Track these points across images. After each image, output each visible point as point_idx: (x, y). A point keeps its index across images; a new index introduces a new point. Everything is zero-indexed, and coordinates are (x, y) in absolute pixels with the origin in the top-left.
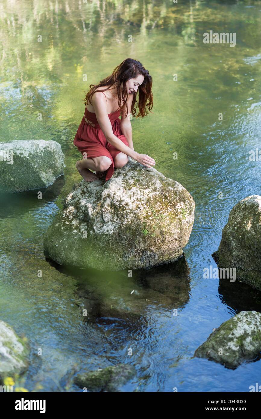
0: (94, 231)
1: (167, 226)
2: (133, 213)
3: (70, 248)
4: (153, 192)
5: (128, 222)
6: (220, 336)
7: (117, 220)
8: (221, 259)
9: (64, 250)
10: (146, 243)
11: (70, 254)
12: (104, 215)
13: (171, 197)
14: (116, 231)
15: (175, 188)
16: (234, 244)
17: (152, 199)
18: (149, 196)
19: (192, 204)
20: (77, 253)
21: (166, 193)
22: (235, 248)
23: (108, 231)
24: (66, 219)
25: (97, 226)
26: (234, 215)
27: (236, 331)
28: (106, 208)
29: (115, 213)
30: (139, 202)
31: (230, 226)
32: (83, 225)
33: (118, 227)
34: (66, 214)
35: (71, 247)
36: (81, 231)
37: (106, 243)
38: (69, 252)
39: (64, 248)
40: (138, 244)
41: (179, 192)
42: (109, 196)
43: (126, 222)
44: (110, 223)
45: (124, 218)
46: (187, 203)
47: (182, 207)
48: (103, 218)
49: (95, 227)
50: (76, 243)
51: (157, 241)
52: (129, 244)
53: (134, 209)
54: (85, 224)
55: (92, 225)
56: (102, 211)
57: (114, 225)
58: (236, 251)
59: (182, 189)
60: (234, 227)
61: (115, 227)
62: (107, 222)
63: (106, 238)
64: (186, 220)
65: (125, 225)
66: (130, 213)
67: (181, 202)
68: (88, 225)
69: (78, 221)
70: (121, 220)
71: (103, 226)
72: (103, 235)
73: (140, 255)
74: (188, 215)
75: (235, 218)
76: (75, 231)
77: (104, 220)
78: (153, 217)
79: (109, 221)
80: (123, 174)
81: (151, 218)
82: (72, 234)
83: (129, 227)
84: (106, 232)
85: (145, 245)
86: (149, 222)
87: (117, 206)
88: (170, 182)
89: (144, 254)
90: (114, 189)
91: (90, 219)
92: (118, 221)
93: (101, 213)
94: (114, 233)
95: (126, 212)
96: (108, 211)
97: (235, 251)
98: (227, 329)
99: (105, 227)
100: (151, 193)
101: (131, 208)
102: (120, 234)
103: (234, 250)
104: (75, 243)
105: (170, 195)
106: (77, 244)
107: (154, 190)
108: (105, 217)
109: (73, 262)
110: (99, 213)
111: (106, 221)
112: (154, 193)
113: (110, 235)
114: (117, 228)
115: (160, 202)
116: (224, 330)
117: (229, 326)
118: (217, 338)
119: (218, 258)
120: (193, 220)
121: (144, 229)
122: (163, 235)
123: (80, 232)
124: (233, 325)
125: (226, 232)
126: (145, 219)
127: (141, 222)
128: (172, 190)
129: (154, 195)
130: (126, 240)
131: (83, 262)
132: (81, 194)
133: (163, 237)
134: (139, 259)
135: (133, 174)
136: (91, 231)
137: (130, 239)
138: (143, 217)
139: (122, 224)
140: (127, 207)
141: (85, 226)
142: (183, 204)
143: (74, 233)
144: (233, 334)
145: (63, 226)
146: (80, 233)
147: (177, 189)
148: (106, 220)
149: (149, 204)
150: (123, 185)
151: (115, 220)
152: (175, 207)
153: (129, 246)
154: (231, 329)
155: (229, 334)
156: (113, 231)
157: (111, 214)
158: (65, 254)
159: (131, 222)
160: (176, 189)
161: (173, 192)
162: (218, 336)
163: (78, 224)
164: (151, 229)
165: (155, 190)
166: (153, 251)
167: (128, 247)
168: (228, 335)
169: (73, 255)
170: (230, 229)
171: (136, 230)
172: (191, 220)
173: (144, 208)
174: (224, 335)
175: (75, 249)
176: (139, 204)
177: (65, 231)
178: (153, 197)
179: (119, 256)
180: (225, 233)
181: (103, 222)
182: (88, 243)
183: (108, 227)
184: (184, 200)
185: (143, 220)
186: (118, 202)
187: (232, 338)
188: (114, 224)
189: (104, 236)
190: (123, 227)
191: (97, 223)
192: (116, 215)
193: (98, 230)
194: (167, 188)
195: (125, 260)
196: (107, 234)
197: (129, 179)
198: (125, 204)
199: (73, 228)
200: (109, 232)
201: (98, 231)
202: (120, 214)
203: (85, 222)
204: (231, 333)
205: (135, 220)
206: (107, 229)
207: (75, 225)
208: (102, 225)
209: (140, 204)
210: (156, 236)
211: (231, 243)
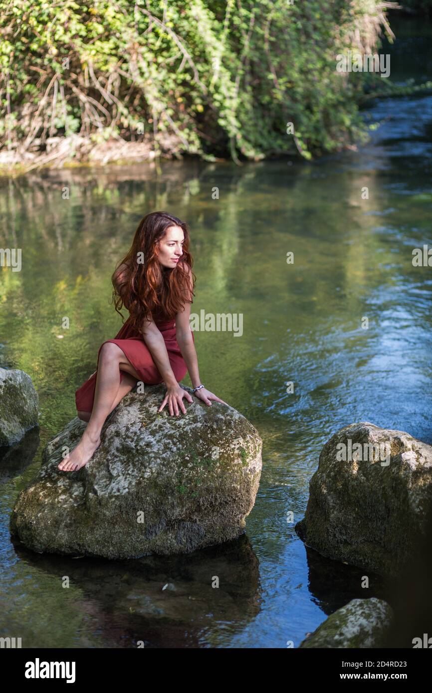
0: (95, 492)
1: (217, 478)
2: (159, 458)
3: (56, 524)
4: (191, 424)
5: (152, 473)
6: (319, 639)
7: (133, 471)
8: (310, 530)
9: (46, 529)
10: (183, 507)
11: (57, 534)
12: (111, 465)
13: (221, 430)
14: (133, 490)
15: (227, 415)
16: (331, 500)
17: (190, 435)
18: (185, 430)
19: (257, 441)
20: (68, 532)
21: (213, 424)
22: (334, 507)
23: (118, 490)
24: (46, 479)
25: (99, 485)
26: (328, 454)
27: (346, 629)
28: (113, 453)
29: (129, 461)
30: (170, 441)
31: (323, 472)
32: (76, 485)
33: (136, 483)
34: (46, 471)
35: (57, 522)
36: (73, 496)
37: (117, 511)
38: (55, 531)
39: (45, 525)
40: (171, 510)
41: (235, 422)
42: (118, 434)
43: (148, 474)
44: (121, 477)
45: (145, 468)
46: (248, 439)
47: (241, 445)
48: (109, 471)
49: (96, 487)
50: (65, 514)
51: (201, 503)
52: (155, 511)
53: (161, 452)
54: (80, 484)
55: (92, 484)
56: (108, 460)
57: (128, 480)
58: (335, 512)
59: (240, 418)
60: (330, 472)
61: (130, 483)
62: (116, 477)
63: (117, 501)
64: (249, 468)
65: (147, 479)
66: (155, 458)
67: (239, 437)
68: (84, 486)
69: (67, 481)
70: (140, 471)
71: (109, 484)
72: (111, 497)
73: (174, 530)
74: (251, 459)
75: (329, 460)
76: (63, 497)
77: (111, 474)
78: (193, 463)
79: (120, 474)
80: (140, 401)
81: (190, 465)
82: (59, 502)
83: (153, 483)
84: (115, 492)
85: (182, 511)
86: (187, 472)
87: (133, 449)
88: (218, 407)
89: (181, 528)
90: (125, 423)
91: (88, 475)
92: (135, 473)
93: (106, 463)
94: (128, 493)
95: (149, 457)
96: (118, 459)
97: (333, 513)
98: (330, 627)
99: (113, 485)
100: (187, 425)
101: (155, 450)
102: (140, 495)
103: (331, 511)
104: (63, 515)
105: (219, 426)
106: (67, 516)
107: (193, 421)
108: (114, 469)
109: (61, 546)
110: (103, 463)
111: (115, 475)
112: (194, 426)
113: (122, 496)
114: (134, 484)
115: (204, 440)
116: (325, 629)
117: (334, 622)
118: (315, 642)
119: (305, 529)
120: (261, 468)
121: (179, 484)
122: (212, 492)
123: (71, 497)
124: (340, 621)
125: (317, 482)
126: (179, 467)
127: (173, 472)
128: (222, 419)
129: (193, 428)
130: (149, 504)
131: (79, 545)
132: (71, 438)
133: (212, 497)
134: (173, 537)
135: (156, 398)
136: (90, 494)
137: (156, 502)
138: (177, 464)
139: (142, 477)
140: (149, 450)
141: (79, 487)
142: (242, 440)
143: (62, 499)
144: (341, 634)
145: (42, 490)
146: (71, 500)
147: (231, 416)
148: (114, 473)
149: (186, 443)
150: (141, 416)
151: (129, 472)
152: (228, 446)
153: (155, 514)
154: (337, 627)
155: (335, 635)
156: (127, 490)
157: (123, 464)
158: (48, 536)
159: (158, 473)
160: (229, 417)
161: (225, 423)
162: (317, 639)
163: (68, 485)
164: (190, 484)
165: (195, 420)
166: (195, 521)
167: (153, 515)
168: (334, 637)
169: (61, 535)
170: (322, 477)
171: (166, 487)
172: (257, 467)
173: (178, 449)
174: (326, 637)
175: (65, 525)
176: (169, 443)
177: (45, 498)
178: (191, 431)
179: (140, 532)
180: (315, 485)
181: (111, 478)
182: (86, 513)
183: (118, 483)
184: (243, 434)
185: (177, 469)
186: (133, 443)
187: (340, 640)
188: (129, 478)
189: (113, 499)
190: (145, 482)
191: (99, 480)
192: (130, 464)
193: (103, 491)
194: (214, 415)
195: (150, 537)
196: (118, 496)
197: (150, 406)
198: (145, 445)
199: (60, 491)
200: (121, 491)
201: (102, 493)
202: (138, 461)
203: (78, 481)
204: (338, 632)
205: (164, 470)
206: (117, 487)
207: (62, 487)
208: (108, 482)
209: (171, 442)
210: (200, 495)
211: (325, 500)
